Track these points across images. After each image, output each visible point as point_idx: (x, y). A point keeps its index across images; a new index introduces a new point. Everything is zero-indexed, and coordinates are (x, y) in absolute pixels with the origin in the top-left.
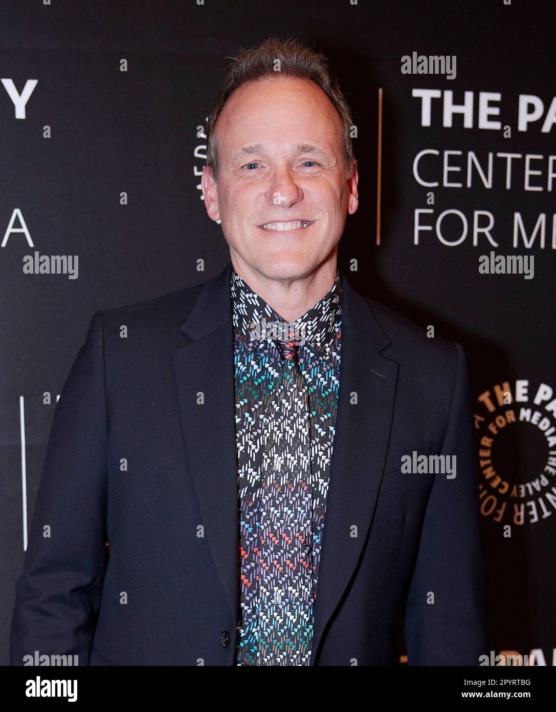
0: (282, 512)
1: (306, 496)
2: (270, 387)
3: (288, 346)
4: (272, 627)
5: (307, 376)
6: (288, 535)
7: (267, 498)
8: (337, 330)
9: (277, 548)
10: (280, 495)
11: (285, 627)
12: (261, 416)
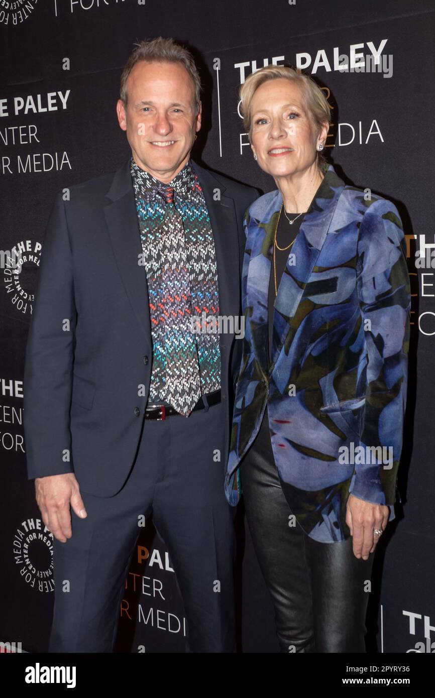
0: (174, 284)
1: (186, 274)
2: (161, 219)
3: (168, 196)
4: (173, 348)
5: (181, 212)
6: (178, 296)
7: (165, 277)
8: (192, 185)
9: (173, 304)
10: (172, 275)
11: (180, 347)
12: (157, 234)
